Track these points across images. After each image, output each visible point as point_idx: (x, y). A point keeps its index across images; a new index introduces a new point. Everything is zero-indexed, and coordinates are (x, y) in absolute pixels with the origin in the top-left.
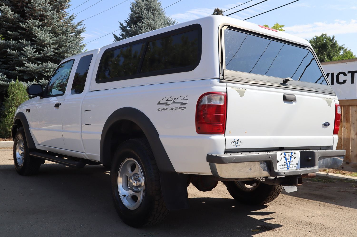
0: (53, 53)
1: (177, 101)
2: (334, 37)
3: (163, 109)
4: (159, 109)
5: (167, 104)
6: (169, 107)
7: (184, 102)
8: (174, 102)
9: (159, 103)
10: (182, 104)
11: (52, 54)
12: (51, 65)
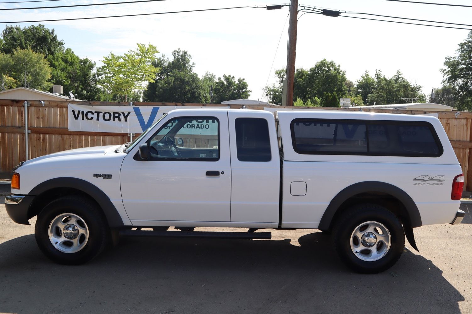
1: (434, 179)
2: (53, 31)
3: (420, 184)
4: (416, 184)
5: (424, 180)
6: (426, 183)
7: (441, 180)
8: (431, 179)
9: (415, 179)
10: (440, 181)
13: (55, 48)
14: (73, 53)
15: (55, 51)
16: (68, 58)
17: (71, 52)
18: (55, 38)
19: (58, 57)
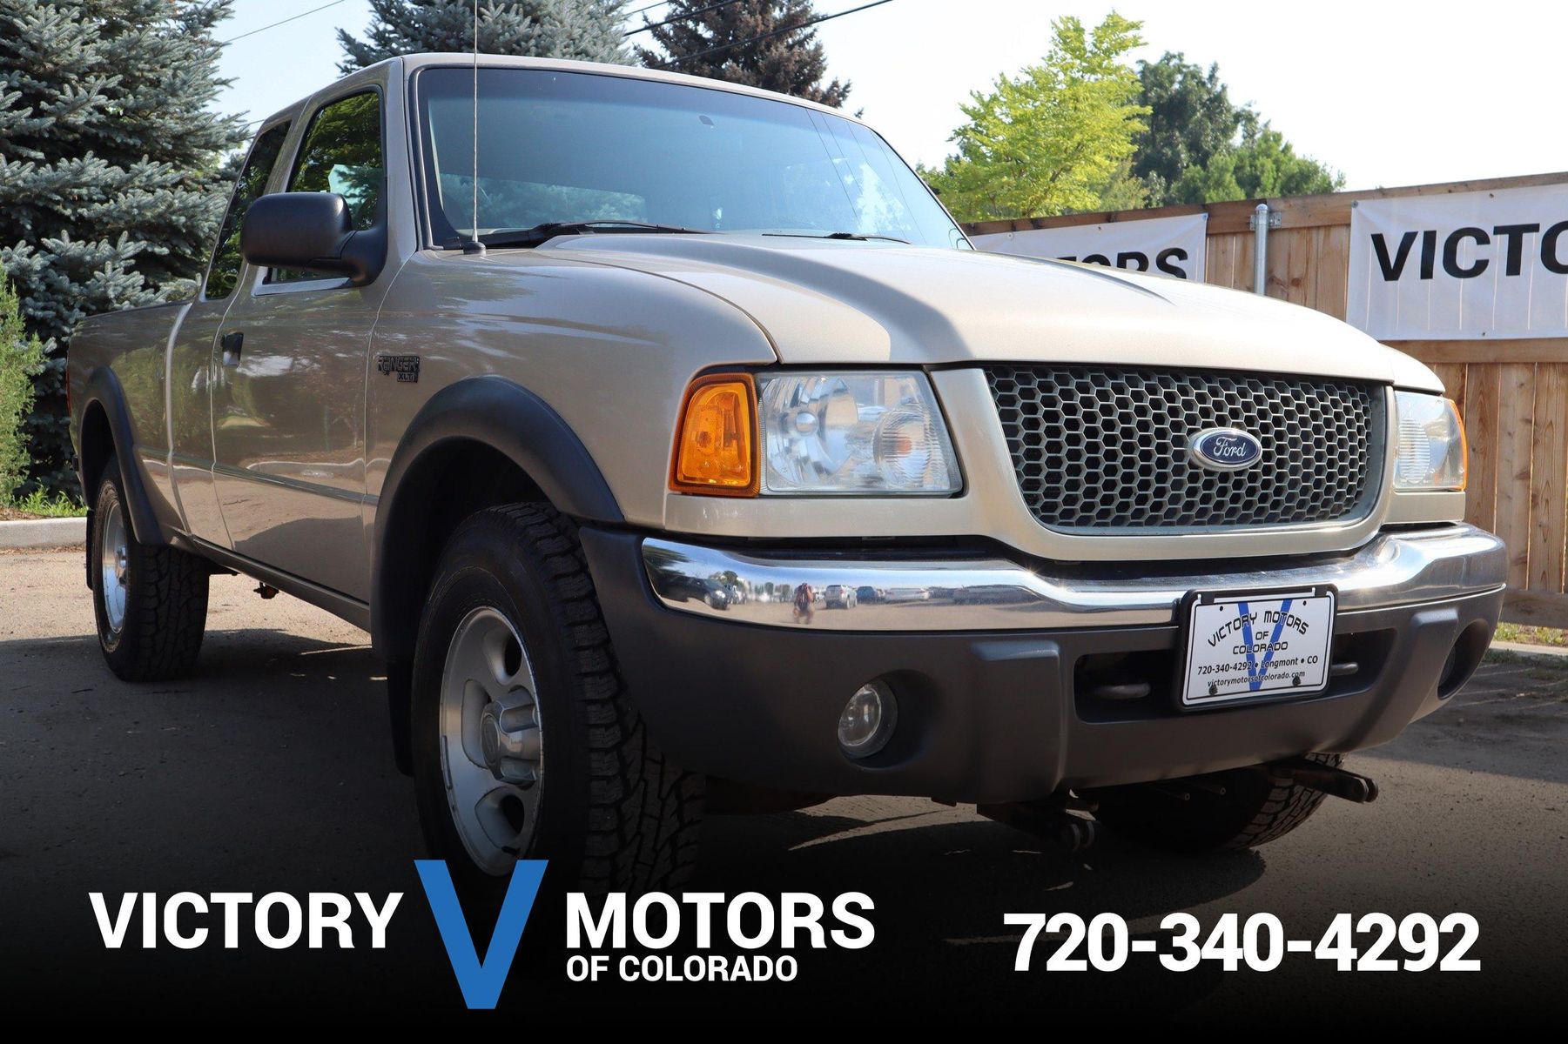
0: (96, 114)
2: (1214, 69)
11: (94, 120)
12: (96, 168)
13: (1216, 138)
14: (1287, 148)
15: (1215, 148)
16: (1263, 172)
17: (1281, 148)
18: (1218, 100)
19: (1223, 170)
